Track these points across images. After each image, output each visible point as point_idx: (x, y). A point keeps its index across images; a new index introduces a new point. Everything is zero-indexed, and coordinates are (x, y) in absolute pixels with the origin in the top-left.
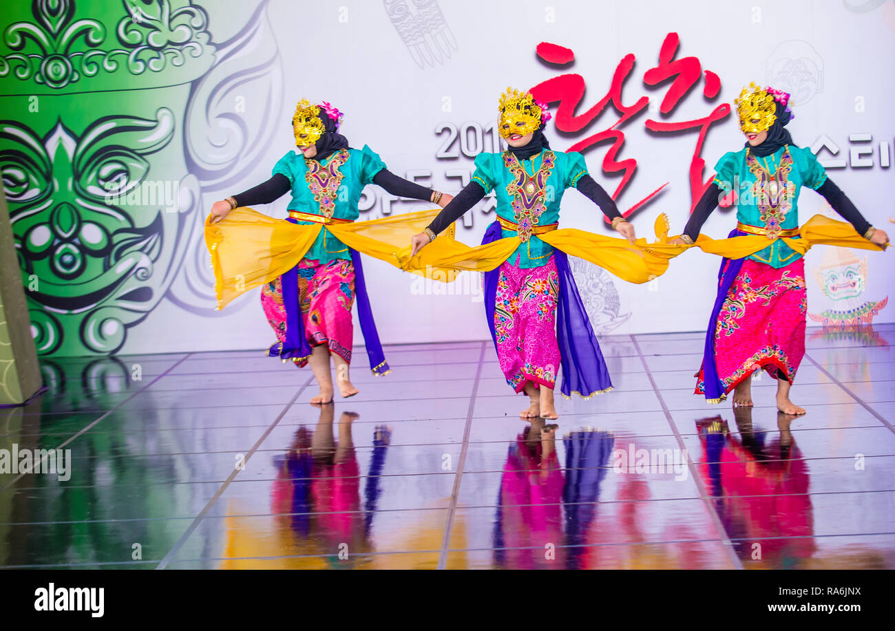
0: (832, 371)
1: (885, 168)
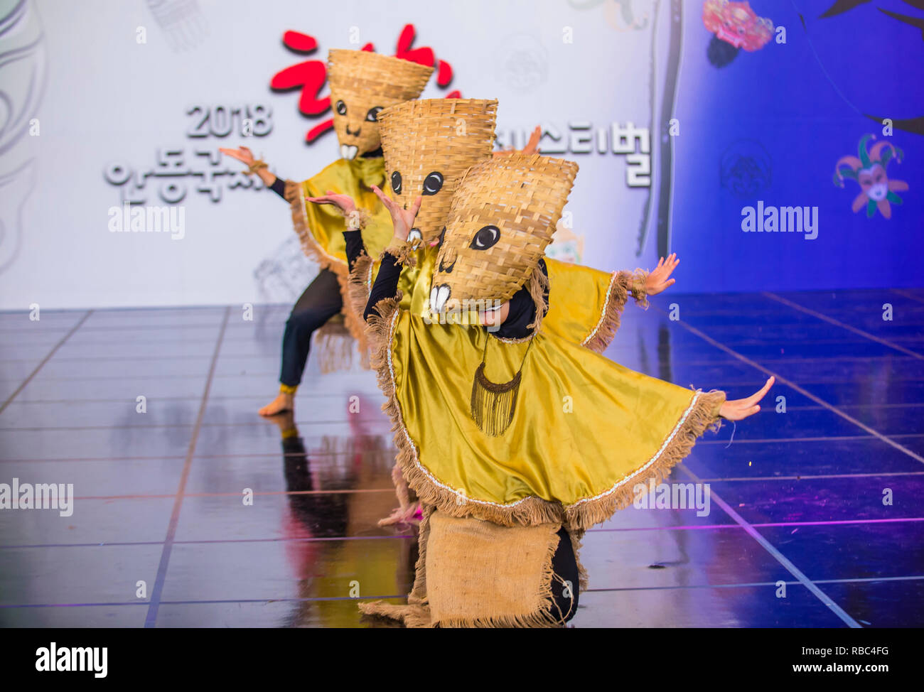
1: (602, 153)
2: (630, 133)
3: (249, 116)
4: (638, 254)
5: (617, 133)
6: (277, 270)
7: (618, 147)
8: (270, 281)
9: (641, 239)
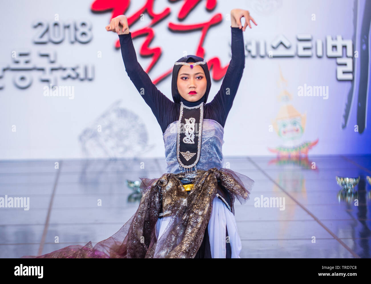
0: (282, 185)
1: (319, 57)
2: (339, 43)
3: (76, 29)
4: (344, 127)
5: (330, 43)
6: (95, 135)
7: (330, 53)
8: (90, 143)
9: (346, 117)
